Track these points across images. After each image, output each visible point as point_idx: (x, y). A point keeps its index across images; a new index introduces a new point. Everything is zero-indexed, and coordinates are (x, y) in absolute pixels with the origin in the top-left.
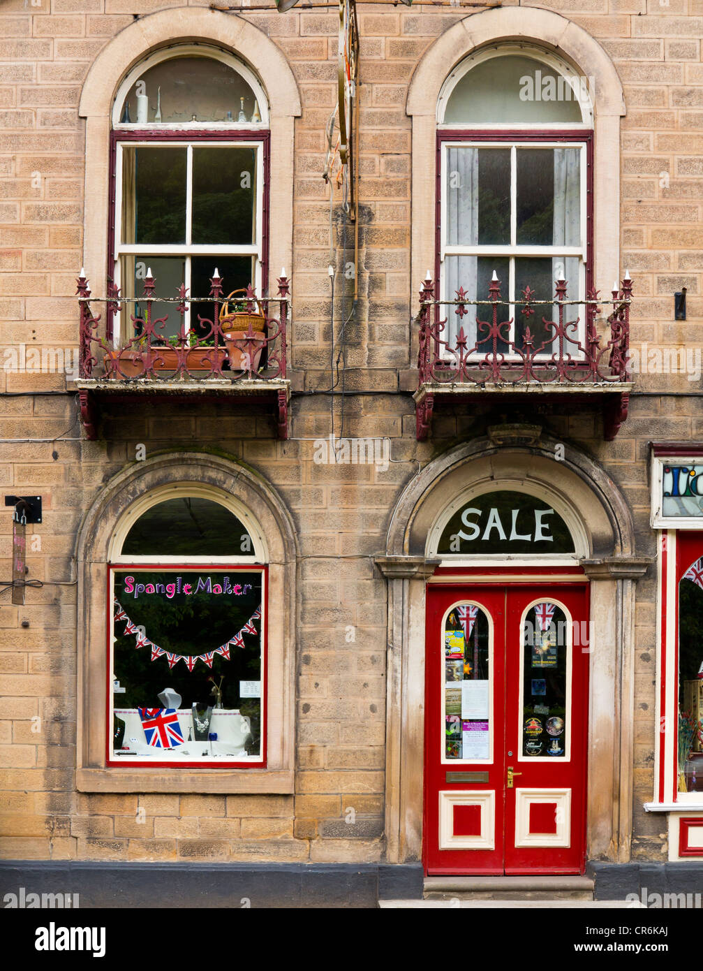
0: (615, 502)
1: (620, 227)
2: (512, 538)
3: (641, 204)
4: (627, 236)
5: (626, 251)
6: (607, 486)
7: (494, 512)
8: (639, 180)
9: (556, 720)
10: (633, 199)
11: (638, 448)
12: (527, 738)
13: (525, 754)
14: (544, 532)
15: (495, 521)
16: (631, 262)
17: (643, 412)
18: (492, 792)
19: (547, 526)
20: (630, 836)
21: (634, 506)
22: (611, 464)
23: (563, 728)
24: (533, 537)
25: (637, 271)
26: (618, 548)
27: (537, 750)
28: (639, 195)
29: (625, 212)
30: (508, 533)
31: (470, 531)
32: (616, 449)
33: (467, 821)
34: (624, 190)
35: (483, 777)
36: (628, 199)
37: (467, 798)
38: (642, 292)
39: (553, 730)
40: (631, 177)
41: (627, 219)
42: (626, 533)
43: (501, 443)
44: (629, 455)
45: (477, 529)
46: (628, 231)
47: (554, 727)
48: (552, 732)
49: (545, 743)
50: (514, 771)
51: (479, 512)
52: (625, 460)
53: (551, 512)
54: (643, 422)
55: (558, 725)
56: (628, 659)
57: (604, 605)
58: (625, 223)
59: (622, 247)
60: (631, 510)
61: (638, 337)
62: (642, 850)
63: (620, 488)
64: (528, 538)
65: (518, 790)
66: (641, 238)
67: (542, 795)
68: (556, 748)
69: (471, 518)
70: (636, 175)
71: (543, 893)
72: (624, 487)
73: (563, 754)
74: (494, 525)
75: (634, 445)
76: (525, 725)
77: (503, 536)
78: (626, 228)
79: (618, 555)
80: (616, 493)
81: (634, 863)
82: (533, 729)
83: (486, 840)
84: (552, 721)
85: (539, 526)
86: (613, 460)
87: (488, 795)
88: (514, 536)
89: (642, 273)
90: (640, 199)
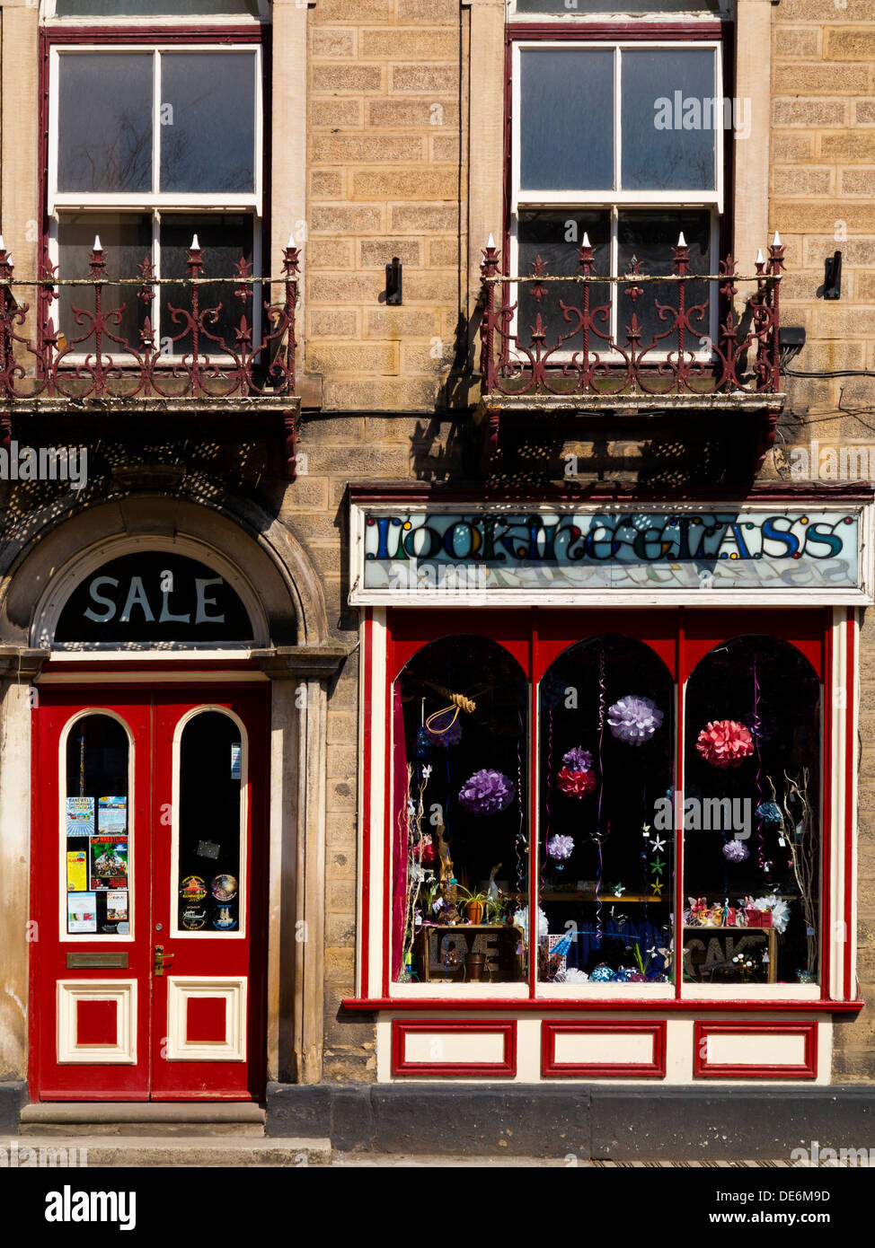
0: (295, 568)
1: (307, 169)
2: (161, 620)
3: (338, 134)
4: (319, 181)
5: (314, 205)
6: (284, 545)
7: (136, 582)
8: (336, 99)
9: (226, 879)
10: (326, 127)
11: (332, 491)
12: (184, 904)
13: (181, 928)
14: (210, 610)
15: (137, 595)
16: (322, 221)
17: (340, 438)
18: (134, 982)
19: (213, 601)
20: (320, 1045)
21: (326, 573)
22: (292, 513)
23: (236, 890)
24: (193, 618)
25: (331, 233)
26: (301, 634)
27: (198, 922)
28: (334, 121)
29: (315, 147)
30: (157, 612)
31: (102, 610)
32: (301, 491)
33: (96, 1023)
34: (315, 113)
35: (119, 960)
36: (320, 128)
37: (98, 990)
38: (339, 264)
39: (222, 893)
40: (325, 95)
41: (317, 157)
42: (311, 612)
43: (129, 483)
44: (319, 500)
45: (112, 607)
46: (320, 174)
47: (224, 889)
48: (220, 896)
49: (209, 912)
50: (165, 952)
51: (115, 582)
52: (312, 508)
53: (218, 581)
54: (339, 452)
55: (229, 886)
56: (314, 791)
57: (287, 716)
58: (315, 163)
59: (310, 197)
60: (322, 578)
61: (332, 329)
62: (338, 1065)
63: (305, 547)
64: (185, 618)
65: (172, 979)
66: (338, 184)
67: (206, 986)
68: (226, 919)
69: (103, 590)
70: (332, 92)
71: (192, 1126)
72: (311, 546)
73: (236, 928)
74: (137, 600)
75: (326, 486)
76: (181, 886)
77: (149, 617)
78: (315, 170)
79: (302, 643)
80: (299, 555)
81: (325, 1083)
82: (194, 892)
83: (124, 1050)
84: (220, 880)
85: (202, 602)
86: (295, 507)
87: (128, 987)
88: (166, 616)
89: (339, 236)
90: (335, 127)
